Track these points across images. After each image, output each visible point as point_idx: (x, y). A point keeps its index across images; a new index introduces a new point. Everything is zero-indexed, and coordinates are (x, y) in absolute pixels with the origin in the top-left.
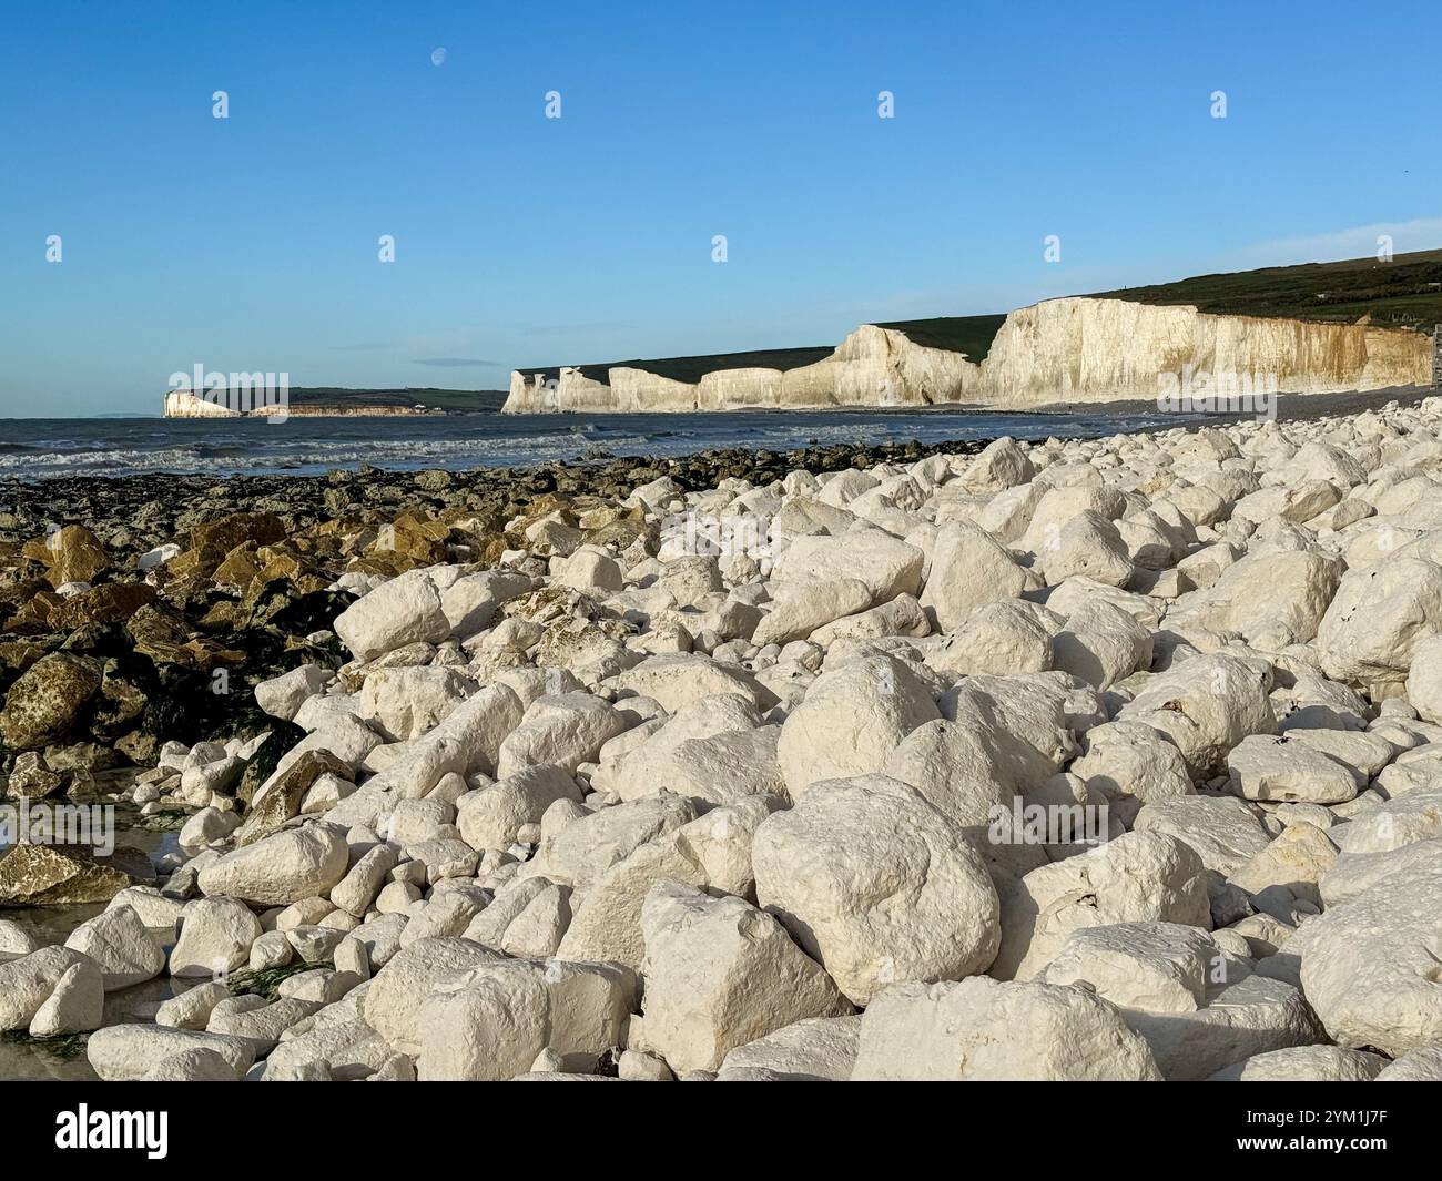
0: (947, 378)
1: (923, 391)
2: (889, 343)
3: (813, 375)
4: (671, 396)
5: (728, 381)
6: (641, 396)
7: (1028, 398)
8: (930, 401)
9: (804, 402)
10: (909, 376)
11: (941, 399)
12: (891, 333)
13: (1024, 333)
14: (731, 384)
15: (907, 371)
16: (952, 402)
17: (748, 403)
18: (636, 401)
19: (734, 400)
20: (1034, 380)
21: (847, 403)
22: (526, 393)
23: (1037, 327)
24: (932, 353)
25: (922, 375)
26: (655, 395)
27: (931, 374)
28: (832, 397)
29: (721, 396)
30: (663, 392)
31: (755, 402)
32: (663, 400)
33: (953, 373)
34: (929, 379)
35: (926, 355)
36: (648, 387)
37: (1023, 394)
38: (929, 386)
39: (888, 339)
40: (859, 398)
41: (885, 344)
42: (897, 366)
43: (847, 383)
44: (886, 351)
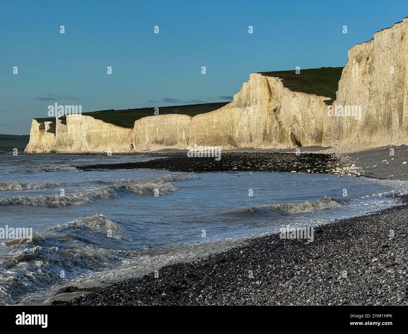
0: (313, 121)
1: (292, 134)
2: (270, 90)
3: (215, 120)
4: (113, 139)
5: (153, 125)
6: (89, 138)
7: (362, 139)
8: (299, 144)
9: (208, 144)
10: (283, 120)
11: (308, 142)
12: (272, 80)
13: (362, 69)
14: (155, 127)
15: (282, 115)
16: (316, 145)
17: (167, 145)
18: (86, 143)
19: (157, 142)
20: (368, 120)
21: (243, 145)
22: (40, 136)
23: (373, 61)
24: (301, 97)
25: (292, 118)
26: (99, 137)
27: (300, 118)
28: (231, 140)
29: (148, 139)
30: (105, 135)
31: (172, 144)
32: (106, 142)
33: (319, 116)
34: (297, 122)
35: (295, 99)
36: (94, 131)
37: (358, 136)
38: (298, 128)
39: (269, 86)
40: (251, 141)
41: (267, 91)
42: (275, 110)
43: (242, 128)
44: (267, 97)
